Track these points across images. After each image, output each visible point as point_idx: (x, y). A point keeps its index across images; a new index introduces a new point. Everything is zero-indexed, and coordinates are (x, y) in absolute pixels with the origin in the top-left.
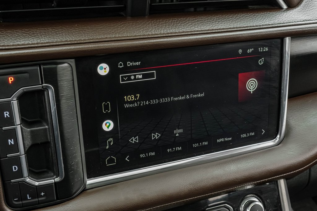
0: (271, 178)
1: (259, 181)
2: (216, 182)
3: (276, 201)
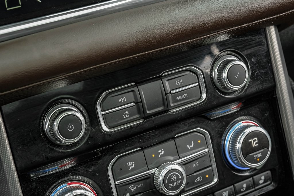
0: (256, 22)
1: (240, 27)
2: (176, 28)
3: (265, 60)
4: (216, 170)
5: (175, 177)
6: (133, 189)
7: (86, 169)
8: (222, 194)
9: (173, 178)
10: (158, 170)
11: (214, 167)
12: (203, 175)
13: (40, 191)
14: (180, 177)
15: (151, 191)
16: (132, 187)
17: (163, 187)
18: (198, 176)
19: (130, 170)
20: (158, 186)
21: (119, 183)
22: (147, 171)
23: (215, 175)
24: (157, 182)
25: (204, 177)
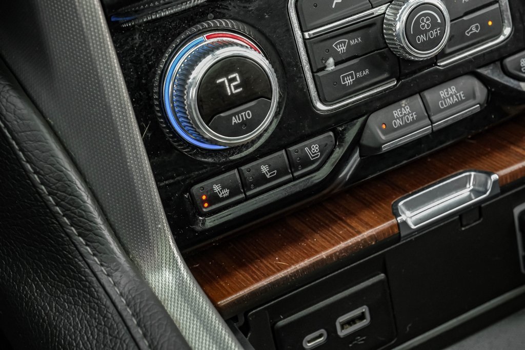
4: (507, 11)
5: (428, 20)
6: (341, 49)
7: (242, 5)
8: (520, 63)
9: (425, 23)
10: (391, 8)
11: (503, 4)
12: (482, 20)
13: (150, 52)
14: (439, 21)
15: (379, 53)
16: (339, 44)
17: (405, 43)
18: (471, 22)
19: (333, 6)
20: (393, 40)
21: (312, 36)
22: (368, 10)
23: (506, 21)
24: (390, 32)
25: (484, 25)
